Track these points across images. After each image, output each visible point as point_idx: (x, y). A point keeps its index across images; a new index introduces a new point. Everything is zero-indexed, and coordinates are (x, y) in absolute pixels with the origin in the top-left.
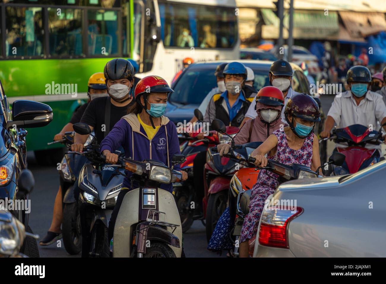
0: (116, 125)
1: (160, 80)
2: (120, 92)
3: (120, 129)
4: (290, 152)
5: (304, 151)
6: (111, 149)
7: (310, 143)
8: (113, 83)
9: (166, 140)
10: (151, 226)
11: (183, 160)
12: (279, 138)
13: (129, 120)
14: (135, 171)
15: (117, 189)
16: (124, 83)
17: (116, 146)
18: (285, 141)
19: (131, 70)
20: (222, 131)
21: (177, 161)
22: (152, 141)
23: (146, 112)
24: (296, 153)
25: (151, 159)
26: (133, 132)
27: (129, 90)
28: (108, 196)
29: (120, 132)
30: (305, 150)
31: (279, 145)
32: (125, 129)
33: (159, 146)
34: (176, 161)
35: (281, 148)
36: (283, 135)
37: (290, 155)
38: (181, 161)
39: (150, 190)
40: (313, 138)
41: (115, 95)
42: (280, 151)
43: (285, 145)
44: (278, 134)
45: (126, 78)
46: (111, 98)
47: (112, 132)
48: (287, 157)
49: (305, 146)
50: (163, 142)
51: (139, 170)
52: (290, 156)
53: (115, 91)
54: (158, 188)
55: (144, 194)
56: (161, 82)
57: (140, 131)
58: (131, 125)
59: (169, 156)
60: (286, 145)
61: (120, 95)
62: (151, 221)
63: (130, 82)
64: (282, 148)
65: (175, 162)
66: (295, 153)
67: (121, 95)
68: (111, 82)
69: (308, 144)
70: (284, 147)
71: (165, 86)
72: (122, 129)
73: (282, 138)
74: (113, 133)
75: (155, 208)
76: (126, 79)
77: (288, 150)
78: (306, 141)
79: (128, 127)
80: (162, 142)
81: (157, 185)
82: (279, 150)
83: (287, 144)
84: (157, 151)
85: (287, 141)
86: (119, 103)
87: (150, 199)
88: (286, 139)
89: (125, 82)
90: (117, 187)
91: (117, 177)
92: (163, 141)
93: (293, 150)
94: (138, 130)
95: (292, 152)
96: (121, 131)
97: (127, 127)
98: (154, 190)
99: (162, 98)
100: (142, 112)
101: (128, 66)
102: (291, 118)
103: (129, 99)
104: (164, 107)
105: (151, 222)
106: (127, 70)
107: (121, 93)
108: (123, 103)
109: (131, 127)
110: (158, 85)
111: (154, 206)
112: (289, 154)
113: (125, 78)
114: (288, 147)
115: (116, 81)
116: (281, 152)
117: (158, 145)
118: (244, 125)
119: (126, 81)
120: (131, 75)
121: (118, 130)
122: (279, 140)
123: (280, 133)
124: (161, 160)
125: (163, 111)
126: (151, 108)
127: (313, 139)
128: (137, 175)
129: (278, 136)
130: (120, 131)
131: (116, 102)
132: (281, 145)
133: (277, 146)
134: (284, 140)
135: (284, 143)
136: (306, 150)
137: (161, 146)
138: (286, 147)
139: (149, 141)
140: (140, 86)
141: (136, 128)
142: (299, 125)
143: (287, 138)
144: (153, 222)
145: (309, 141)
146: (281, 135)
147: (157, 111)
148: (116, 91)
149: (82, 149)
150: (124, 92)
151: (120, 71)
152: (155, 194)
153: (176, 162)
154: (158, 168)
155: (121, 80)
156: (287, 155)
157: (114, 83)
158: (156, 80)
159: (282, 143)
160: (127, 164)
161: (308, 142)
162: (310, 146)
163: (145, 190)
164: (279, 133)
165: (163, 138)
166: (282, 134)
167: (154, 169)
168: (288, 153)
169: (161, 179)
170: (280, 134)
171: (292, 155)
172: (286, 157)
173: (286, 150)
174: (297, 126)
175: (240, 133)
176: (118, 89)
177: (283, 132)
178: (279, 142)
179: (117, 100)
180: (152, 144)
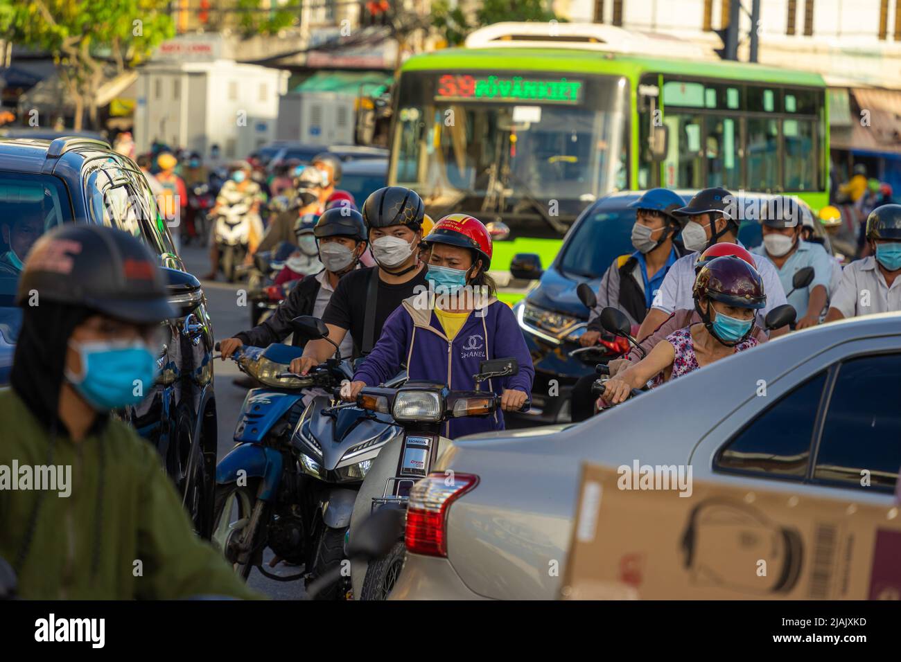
2: (392, 252)
8: (379, 234)
9: (484, 339)
12: (678, 347)
15: (363, 448)
16: (400, 234)
18: (690, 354)
19: (416, 210)
20: (622, 333)
22: (454, 344)
26: (416, 327)
27: (412, 249)
28: (340, 461)
31: (677, 362)
33: (466, 352)
35: (682, 367)
36: (687, 342)
41: (383, 258)
43: (690, 363)
44: (675, 340)
45: (404, 224)
46: (380, 269)
50: (475, 343)
53: (381, 251)
57: (430, 325)
58: (412, 315)
60: (693, 362)
61: (391, 259)
63: (413, 233)
64: (684, 368)
67: (394, 261)
68: (376, 234)
70: (686, 366)
73: (684, 348)
76: (404, 227)
79: (406, 320)
80: (473, 343)
82: (676, 373)
83: (694, 360)
84: (462, 361)
85: (694, 354)
86: (393, 276)
88: (694, 350)
89: (403, 234)
90: (365, 444)
91: (369, 424)
92: (475, 341)
94: (426, 324)
101: (408, 201)
102: (706, 305)
103: (413, 268)
106: (406, 209)
107: (393, 255)
108: (402, 276)
109: (411, 318)
113: (399, 225)
114: (696, 366)
115: (384, 230)
117: (464, 348)
119: (404, 230)
120: (414, 219)
122: (679, 351)
123: (681, 337)
129: (676, 344)
131: (386, 274)
132: (680, 362)
133: (672, 364)
134: (688, 352)
135: (687, 358)
137: (469, 351)
138: (692, 365)
139: (446, 342)
141: (422, 321)
142: (721, 317)
146: (681, 342)
148: (384, 251)
149: (307, 369)
150: (401, 253)
155: (396, 228)
157: (381, 235)
159: (682, 358)
164: (678, 338)
165: (476, 336)
166: (685, 340)
170: (680, 340)
174: (717, 319)
175: (658, 332)
176: (387, 246)
177: (687, 335)
178: (677, 356)
179: (389, 270)
180: (452, 349)
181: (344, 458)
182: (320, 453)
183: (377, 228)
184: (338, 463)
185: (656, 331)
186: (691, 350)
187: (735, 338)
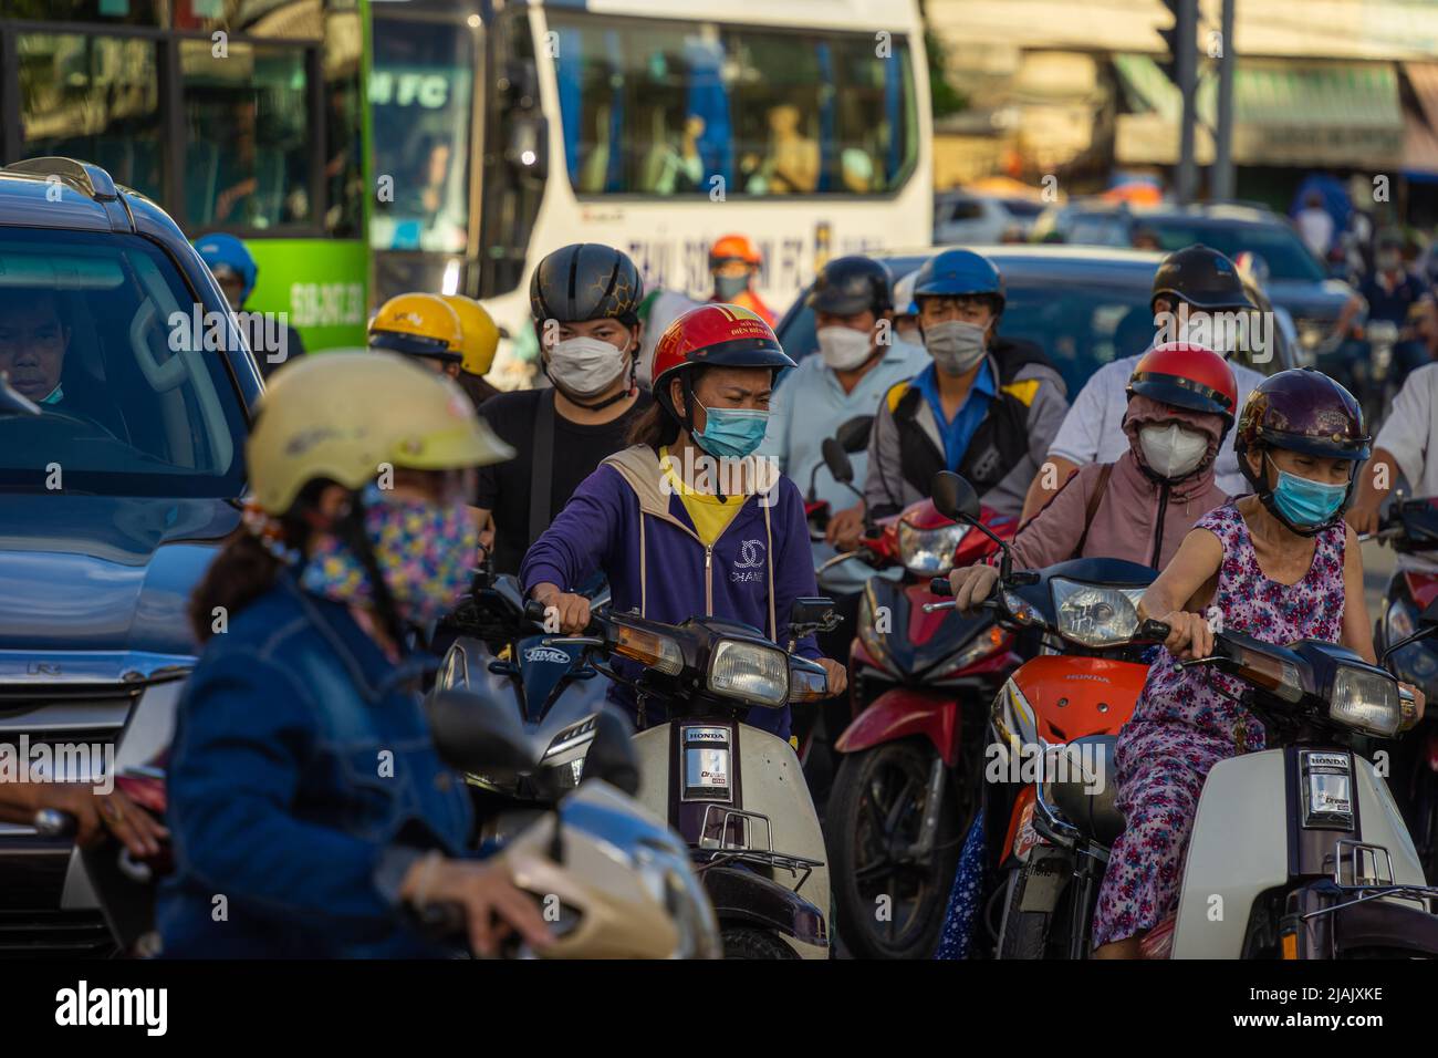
0: (580, 491)
1: (743, 321)
2: (590, 367)
3: (595, 504)
4: (1267, 591)
5: (1315, 589)
6: (561, 579)
7: (1335, 557)
8: (567, 334)
9: (767, 548)
10: (718, 865)
11: (830, 619)
12: (1226, 540)
13: (629, 472)
14: (655, 660)
15: (579, 734)
16: (604, 334)
17: (581, 567)
18: (1246, 552)
19: (634, 288)
20: (965, 519)
21: (809, 624)
22: (715, 551)
23: (691, 438)
24: (1290, 596)
25: (710, 613)
26: (645, 514)
27: (623, 361)
28: (546, 755)
29: (596, 516)
30: (1319, 584)
31: (1225, 569)
32: (614, 507)
33: (741, 571)
34: (806, 622)
35: (1236, 577)
36: (1239, 529)
37: (1268, 606)
38: (825, 623)
39: (707, 732)
40: (1343, 539)
41: (571, 380)
42: (1232, 589)
43: (1247, 568)
44: (1219, 527)
45: (613, 316)
46: (558, 393)
47: (567, 517)
48: (1259, 611)
49: (1320, 569)
50: (754, 555)
51: (668, 656)
52: (1268, 609)
53: (571, 366)
54: (740, 724)
55: (689, 745)
56: (748, 327)
57: (670, 512)
58: (636, 490)
59: (777, 607)
60: (1253, 566)
61: (587, 381)
62: (717, 847)
63: (626, 332)
64: (1240, 579)
65: (799, 626)
66: (1286, 594)
67: (591, 383)
69: (1327, 559)
70: (1243, 575)
71: (761, 343)
72: (603, 503)
73: (1237, 540)
74: (571, 518)
75: (728, 798)
76: (612, 321)
77: (1259, 586)
78: (1322, 548)
79: (625, 500)
80: (750, 555)
81: (734, 711)
82: (1225, 588)
83: (1254, 563)
84: (734, 588)
85: (1253, 553)
86: (585, 410)
87: (712, 767)
88: (1252, 545)
89: (610, 333)
90: (582, 726)
91: (582, 687)
92: (754, 551)
93: (1279, 585)
94: (662, 510)
95: (1274, 592)
96: (601, 513)
97: (621, 496)
98: (723, 732)
99: (748, 390)
100: (678, 443)
101: (619, 273)
102: (1259, 459)
103: (622, 396)
104: (759, 421)
105: (718, 851)
106: (618, 287)
107: (591, 374)
108: (602, 411)
111: (726, 790)
112: (1266, 600)
113: (606, 317)
114: (1259, 573)
115: (575, 326)
116: (1234, 593)
117: (737, 564)
119: (612, 326)
120: (630, 306)
121: (587, 508)
122: (1228, 547)
123: (1228, 522)
124: (746, 619)
125: (754, 436)
126: (709, 426)
127: (1342, 543)
128: (662, 675)
129: (1221, 535)
130: (594, 512)
131: (575, 407)
132: (1232, 567)
133: (1218, 573)
134: (1243, 548)
135: (1243, 559)
136: (1322, 583)
137: (746, 571)
138: (1252, 573)
139: (702, 548)
140: (671, 344)
141: (654, 504)
142: (1288, 480)
143: (1255, 540)
144: (725, 851)
145: (1331, 549)
146: (1231, 531)
147: (730, 438)
148: (576, 366)
150: (606, 368)
151: (593, 291)
152: (731, 748)
153: (806, 628)
154: (740, 649)
155: (596, 323)
156: (1257, 603)
158: (731, 320)
159: (1235, 560)
160: (624, 634)
161: (1326, 552)
162: (1334, 568)
163: (690, 732)
164: (1224, 524)
165: (753, 542)
166: (1236, 527)
167: (725, 655)
168: (1260, 597)
169: (753, 690)
170: (1228, 527)
171: (1276, 604)
172: (1255, 612)
173: (1253, 586)
174: (1280, 484)
175: (1050, 509)
176: (584, 356)
177: (1237, 518)
178: (1226, 556)
179: (578, 399)
180: (713, 561)
181: (551, 751)
183: (564, 323)
185: (1045, 507)
186: (1248, 544)
187: (1317, 519)
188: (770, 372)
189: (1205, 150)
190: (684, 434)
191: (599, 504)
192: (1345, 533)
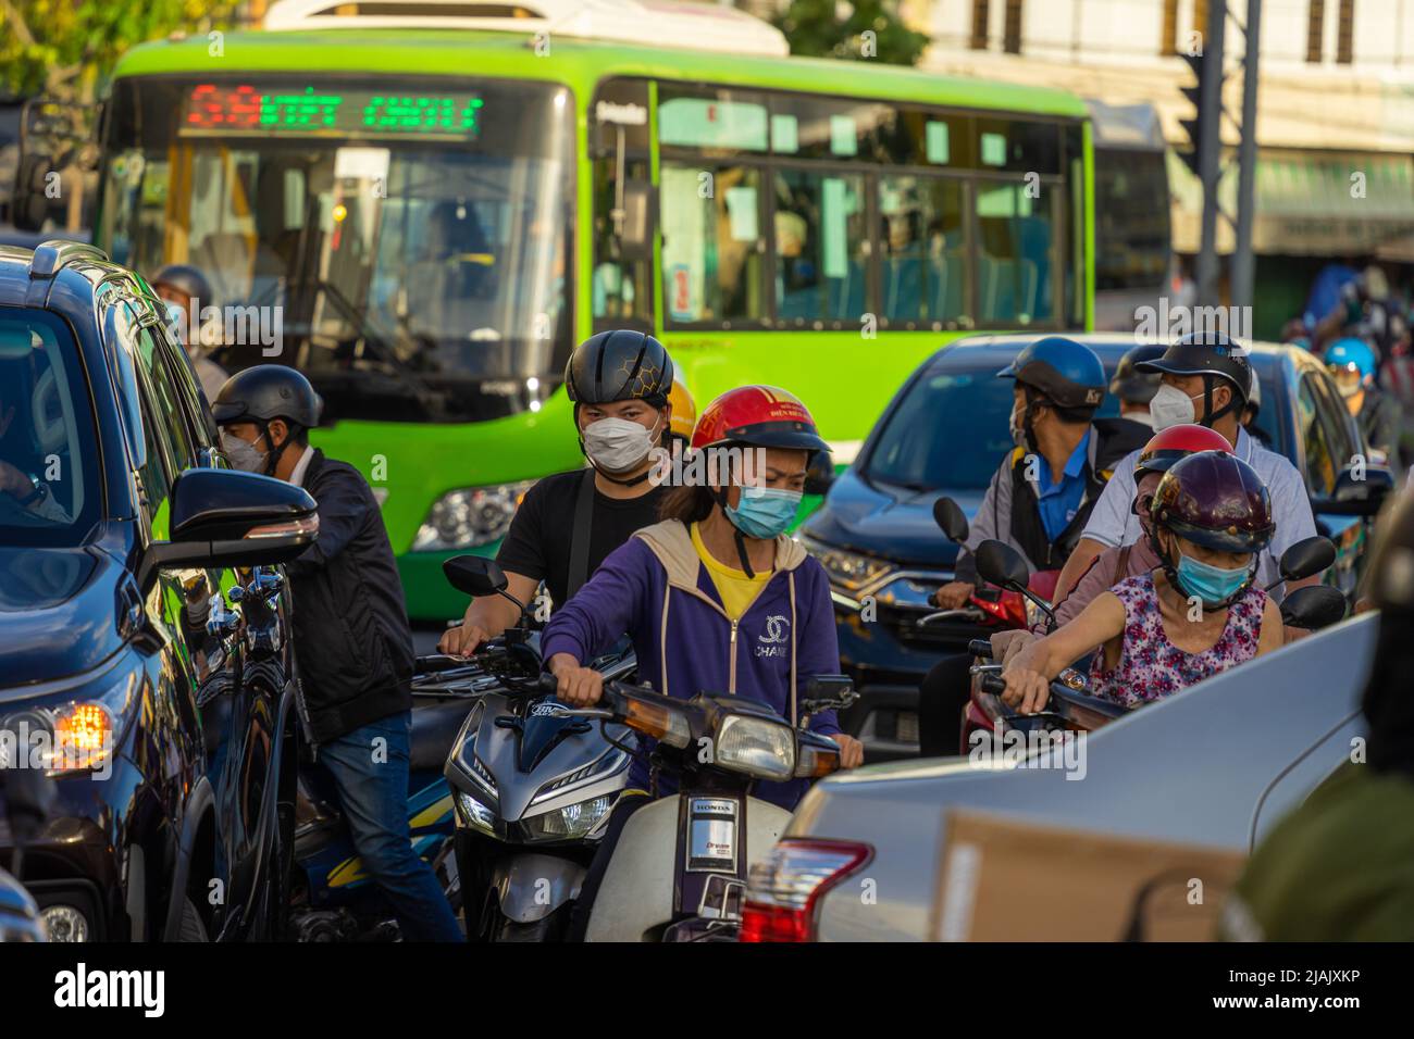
0: (606, 563)
1: (784, 403)
2: (619, 446)
3: (621, 577)
4: (1171, 657)
5: (1223, 658)
6: (579, 647)
7: (1248, 630)
8: (596, 415)
9: (791, 624)
10: (714, 932)
11: (847, 696)
12: (1131, 606)
13: (658, 546)
14: (663, 733)
15: (568, 783)
16: (632, 414)
17: (600, 636)
18: (1152, 619)
19: (660, 371)
20: (1014, 586)
21: (823, 701)
22: (741, 626)
23: (724, 513)
24: (1194, 663)
25: (733, 690)
26: (671, 587)
27: (652, 439)
29: (621, 588)
30: (1227, 654)
31: (1129, 633)
32: (641, 581)
33: (765, 645)
34: (821, 698)
35: (1138, 642)
36: (1148, 597)
37: (1170, 671)
38: (841, 700)
39: (718, 805)
40: (1260, 613)
41: (603, 457)
42: (1133, 653)
43: (1152, 634)
44: (1127, 593)
45: (638, 398)
46: (597, 473)
47: (592, 588)
48: (1159, 675)
49: (1230, 641)
50: (779, 631)
51: (675, 729)
52: (1170, 674)
53: (600, 444)
54: (748, 797)
55: (696, 817)
56: (787, 410)
57: (698, 586)
58: (664, 564)
59: (798, 682)
60: (1158, 633)
61: (617, 458)
62: (717, 916)
63: (654, 412)
64: (1142, 644)
65: (813, 702)
66: (1189, 662)
67: (621, 460)
68: (590, 414)
69: (1238, 631)
70: (1147, 640)
71: (799, 426)
72: (629, 575)
73: (1143, 607)
74: (595, 589)
75: (732, 868)
76: (640, 402)
77: (1162, 651)
78: (1234, 620)
79: (652, 571)
80: (775, 631)
81: (739, 783)
82: (1127, 651)
83: (1159, 630)
84: (758, 662)
85: (1160, 620)
86: (620, 486)
87: (718, 838)
88: (1159, 612)
89: (638, 413)
90: (571, 776)
91: (580, 739)
92: (778, 627)
93: (1182, 653)
94: (690, 583)
95: (1176, 658)
96: (627, 585)
97: (647, 569)
98: (731, 806)
99: (784, 470)
100: (711, 517)
101: (645, 357)
104: (792, 502)
105: (716, 920)
106: (642, 370)
107: (620, 452)
108: (635, 486)
109: (664, 569)
110: (776, 422)
111: (730, 862)
112: (1169, 665)
113: (632, 399)
114: (1164, 640)
115: (604, 408)
116: (1135, 657)
117: (762, 638)
118: (1092, 566)
119: (639, 407)
120: (656, 387)
121: (612, 580)
122: (1132, 613)
123: (1137, 589)
124: (770, 696)
125: (786, 515)
126: (742, 504)
127: (1259, 617)
128: (670, 747)
129: (1128, 601)
130: (621, 583)
131: (610, 483)
132: (1136, 632)
133: (1121, 636)
134: (1149, 615)
135: (1148, 626)
136: (1231, 653)
137: (770, 645)
138: (1156, 639)
139: (728, 623)
140: (710, 424)
141: (682, 577)
143: (1163, 608)
144: (723, 920)
145: (1244, 621)
146: (1138, 598)
147: (761, 516)
148: (605, 444)
149: (472, 646)
150: (634, 446)
151: (618, 375)
152: (737, 820)
153: (820, 705)
154: (747, 724)
155: (624, 404)
156: (1159, 668)
157: (598, 416)
158: (771, 401)
159: (1140, 626)
160: (634, 707)
161: (1239, 624)
162: (1244, 639)
163: (696, 804)
164: (1132, 591)
165: (779, 618)
166: (1145, 595)
167: (734, 727)
168: (1162, 662)
169: (757, 763)
170: (1136, 594)
171: (1180, 670)
172: (1155, 676)
173: (1155, 652)
174: (1181, 566)
175: (1077, 593)
176: (611, 435)
177: (1148, 587)
178: (1129, 621)
179: (614, 476)
180: (738, 636)
181: (536, 800)
182: (495, 793)
183: (592, 404)
184: (526, 809)
185: (1072, 591)
186: (1155, 612)
188: (806, 455)
189: (1225, 240)
190: (717, 508)
191: (626, 577)
192: (1263, 607)
